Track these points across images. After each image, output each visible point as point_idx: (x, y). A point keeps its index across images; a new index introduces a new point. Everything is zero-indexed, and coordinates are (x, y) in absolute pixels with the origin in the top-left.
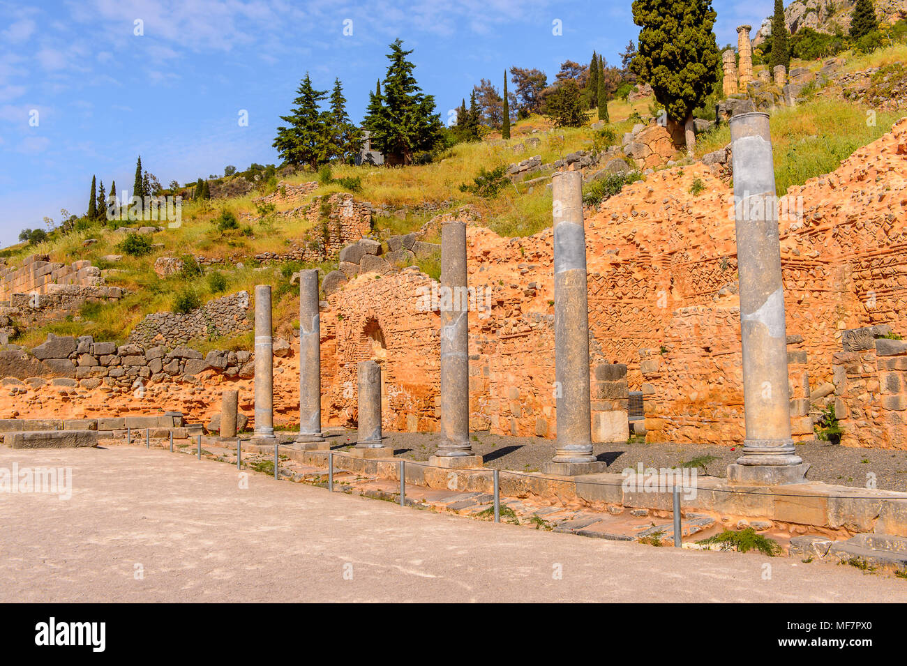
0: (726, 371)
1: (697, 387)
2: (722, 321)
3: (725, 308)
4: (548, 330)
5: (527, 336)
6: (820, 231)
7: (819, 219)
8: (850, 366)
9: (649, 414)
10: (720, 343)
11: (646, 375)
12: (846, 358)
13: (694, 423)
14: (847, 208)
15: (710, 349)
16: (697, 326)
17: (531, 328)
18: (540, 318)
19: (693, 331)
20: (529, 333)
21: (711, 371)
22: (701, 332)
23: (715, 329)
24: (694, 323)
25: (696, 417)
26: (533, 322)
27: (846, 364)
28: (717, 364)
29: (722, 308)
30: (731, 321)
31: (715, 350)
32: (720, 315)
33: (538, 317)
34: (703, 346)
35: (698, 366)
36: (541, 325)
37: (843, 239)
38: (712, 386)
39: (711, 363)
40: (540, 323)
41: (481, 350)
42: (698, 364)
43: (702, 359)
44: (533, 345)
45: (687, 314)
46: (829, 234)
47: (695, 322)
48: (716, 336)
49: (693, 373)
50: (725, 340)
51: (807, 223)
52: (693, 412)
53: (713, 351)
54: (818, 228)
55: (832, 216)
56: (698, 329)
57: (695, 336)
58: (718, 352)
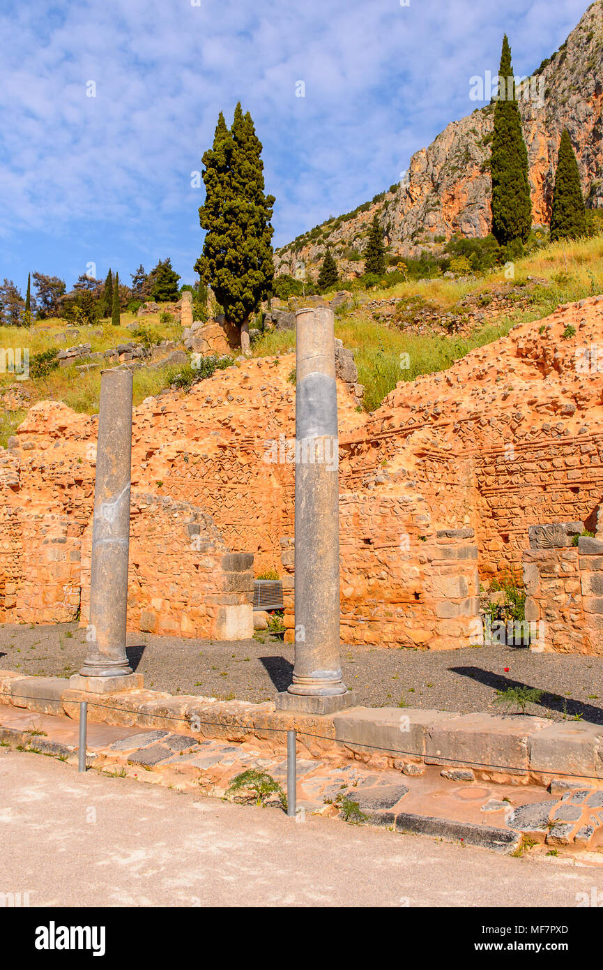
0: (391, 566)
1: (354, 582)
2: (387, 510)
3: (393, 497)
4: (161, 513)
5: (134, 518)
6: (439, 426)
7: (438, 414)
8: (544, 564)
9: (289, 610)
10: (384, 534)
11: (288, 567)
12: (541, 556)
13: (348, 622)
14: (468, 405)
15: (371, 541)
16: (357, 515)
17: (140, 510)
18: (151, 501)
19: (351, 520)
20: (136, 515)
21: (372, 564)
22: (360, 522)
23: (379, 520)
24: (352, 512)
25: (351, 615)
26: (143, 503)
27: (539, 562)
28: (380, 557)
29: (388, 496)
30: (399, 511)
31: (377, 542)
32: (385, 504)
33: (150, 498)
34: (363, 537)
35: (355, 559)
36: (153, 508)
37: (465, 435)
38: (372, 581)
39: (372, 556)
40: (153, 505)
41: (66, 532)
42: (355, 556)
43: (361, 552)
44: (142, 529)
45: (345, 502)
46: (450, 429)
47: (353, 510)
48: (380, 527)
49: (349, 566)
50: (391, 532)
51: (425, 417)
52: (347, 609)
53: (375, 544)
54: (436, 423)
55: (452, 411)
56: (357, 518)
57: (353, 526)
58: (381, 544)
